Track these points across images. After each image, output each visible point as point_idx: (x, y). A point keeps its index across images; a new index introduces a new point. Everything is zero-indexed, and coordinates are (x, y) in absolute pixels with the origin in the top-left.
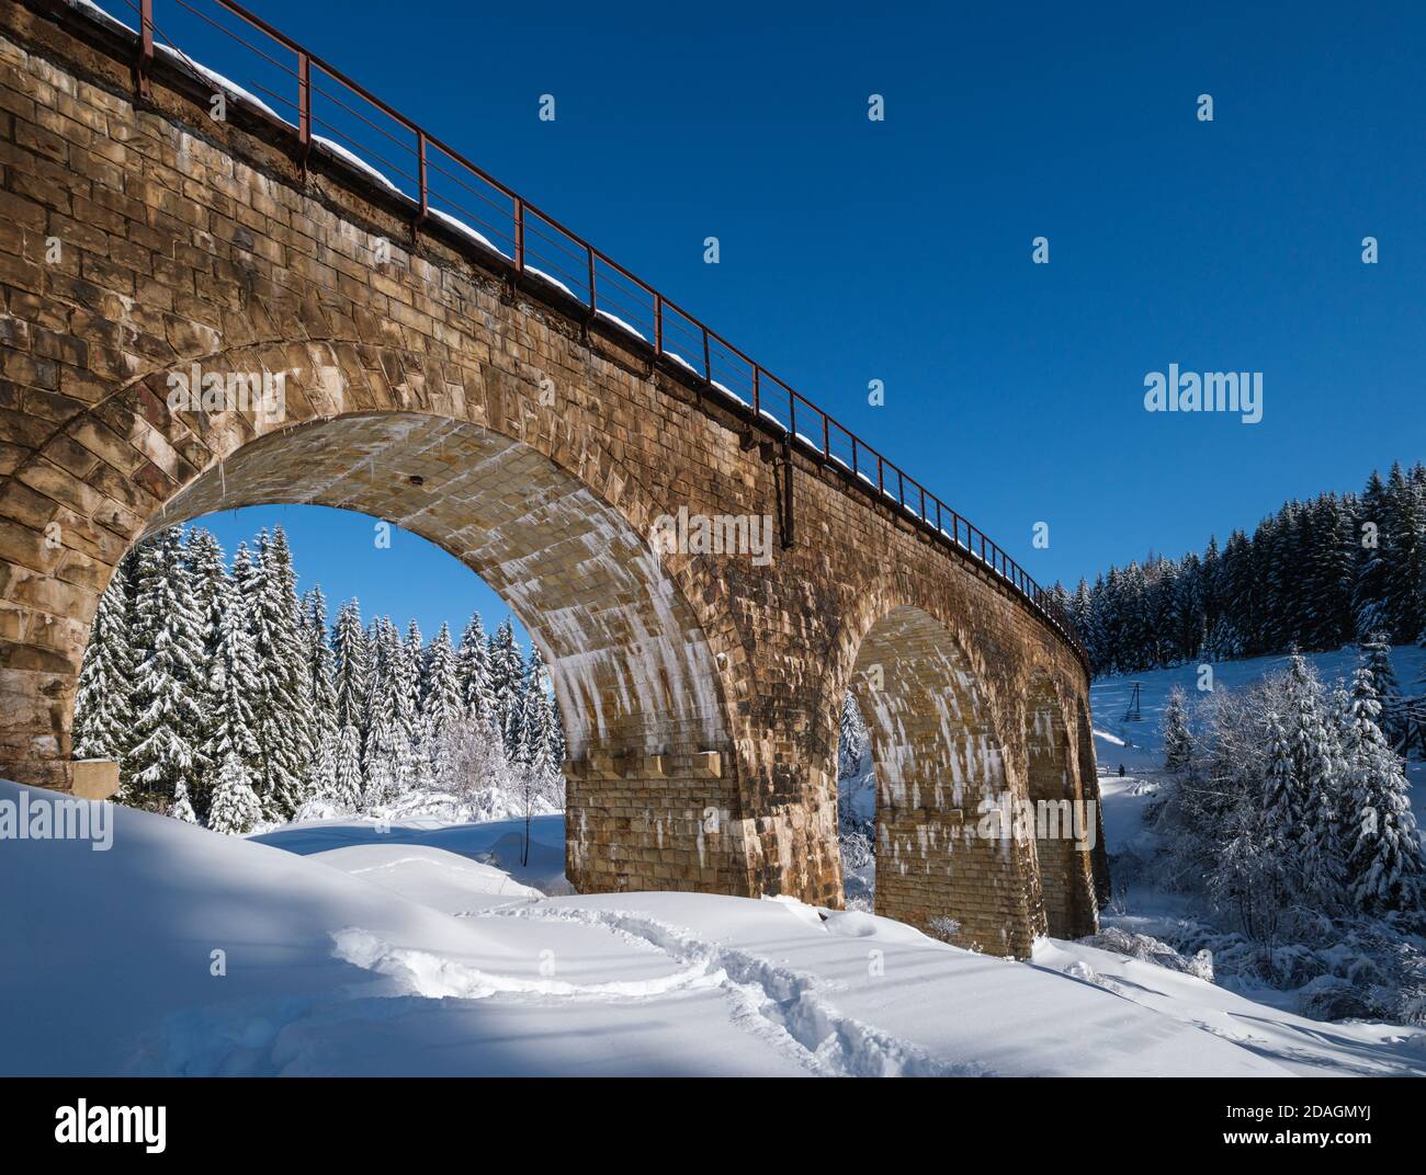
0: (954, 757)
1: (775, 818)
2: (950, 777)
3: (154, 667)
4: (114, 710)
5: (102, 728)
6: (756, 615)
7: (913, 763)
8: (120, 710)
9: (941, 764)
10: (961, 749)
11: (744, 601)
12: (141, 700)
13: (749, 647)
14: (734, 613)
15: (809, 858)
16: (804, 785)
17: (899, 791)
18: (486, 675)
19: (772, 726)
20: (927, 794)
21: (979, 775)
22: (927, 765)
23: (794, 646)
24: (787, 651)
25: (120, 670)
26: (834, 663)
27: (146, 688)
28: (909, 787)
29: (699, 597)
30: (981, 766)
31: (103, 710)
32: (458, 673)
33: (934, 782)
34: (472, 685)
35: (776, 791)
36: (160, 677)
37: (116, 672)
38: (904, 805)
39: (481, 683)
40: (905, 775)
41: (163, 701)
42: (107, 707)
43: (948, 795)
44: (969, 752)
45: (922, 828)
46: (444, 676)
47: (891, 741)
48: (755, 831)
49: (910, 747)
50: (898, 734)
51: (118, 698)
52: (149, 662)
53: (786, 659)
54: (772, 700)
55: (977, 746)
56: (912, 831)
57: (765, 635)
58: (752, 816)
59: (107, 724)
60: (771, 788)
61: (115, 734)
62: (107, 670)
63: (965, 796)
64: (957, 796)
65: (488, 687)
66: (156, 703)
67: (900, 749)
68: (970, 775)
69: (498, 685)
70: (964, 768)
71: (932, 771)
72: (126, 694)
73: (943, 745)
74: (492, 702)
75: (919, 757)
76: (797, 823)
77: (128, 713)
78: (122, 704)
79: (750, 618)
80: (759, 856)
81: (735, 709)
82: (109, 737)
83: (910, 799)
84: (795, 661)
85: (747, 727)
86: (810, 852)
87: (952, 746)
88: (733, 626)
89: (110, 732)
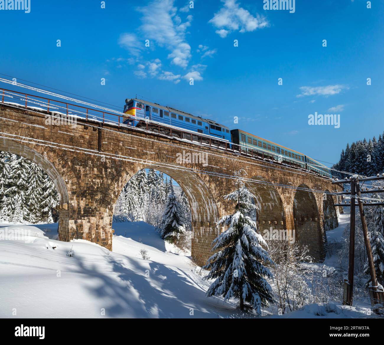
0: (207, 206)
1: (83, 221)
2: (207, 212)
3: (48, 180)
4: (38, 192)
5: (34, 197)
6: (82, 170)
7: (198, 208)
8: (39, 192)
9: (204, 208)
10: (208, 204)
11: (78, 167)
12: (44, 189)
13: (78, 177)
14: (73, 169)
15: (97, 231)
16: (97, 212)
17: (197, 216)
18: (146, 180)
19: (85, 197)
20: (202, 218)
21: (213, 211)
22: (202, 208)
23: (97, 177)
24: (95, 178)
25: (40, 181)
26: (117, 180)
27: (46, 186)
28: (198, 216)
29: (60, 166)
30: (213, 209)
31: (35, 192)
32: (137, 179)
33: (204, 214)
34: (141, 183)
35: (84, 213)
36: (50, 183)
37: (39, 182)
38: (198, 221)
39: (144, 182)
40: (197, 211)
41: (50, 189)
42: (36, 191)
43: (207, 218)
44: (210, 204)
45: (201, 228)
46: (132, 181)
47: (193, 201)
48: (74, 223)
49: (197, 203)
50: (194, 199)
51: (39, 189)
52: (47, 179)
53: (94, 180)
54: (85, 191)
55: (211, 203)
56: (199, 229)
57: (85, 175)
58: (73, 219)
59: (36, 196)
60: (82, 213)
61: (38, 199)
62: (37, 181)
63: (210, 218)
64: (209, 218)
65: (146, 184)
66: (48, 190)
67: (195, 203)
68: (211, 212)
69: (149, 183)
70: (209, 209)
71: (203, 210)
72: (41, 188)
73: (204, 202)
74: (147, 188)
75: (200, 206)
76: (92, 222)
77: (41, 193)
78: (40, 190)
79: (80, 171)
80: (74, 229)
81: (71, 193)
82: (36, 199)
83: (199, 218)
84: (98, 181)
85: (75, 198)
86: (97, 229)
87: (206, 202)
88: (73, 173)
89: (37, 198)
